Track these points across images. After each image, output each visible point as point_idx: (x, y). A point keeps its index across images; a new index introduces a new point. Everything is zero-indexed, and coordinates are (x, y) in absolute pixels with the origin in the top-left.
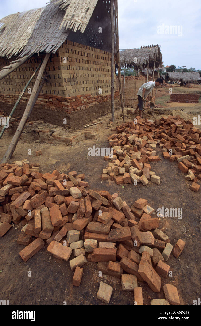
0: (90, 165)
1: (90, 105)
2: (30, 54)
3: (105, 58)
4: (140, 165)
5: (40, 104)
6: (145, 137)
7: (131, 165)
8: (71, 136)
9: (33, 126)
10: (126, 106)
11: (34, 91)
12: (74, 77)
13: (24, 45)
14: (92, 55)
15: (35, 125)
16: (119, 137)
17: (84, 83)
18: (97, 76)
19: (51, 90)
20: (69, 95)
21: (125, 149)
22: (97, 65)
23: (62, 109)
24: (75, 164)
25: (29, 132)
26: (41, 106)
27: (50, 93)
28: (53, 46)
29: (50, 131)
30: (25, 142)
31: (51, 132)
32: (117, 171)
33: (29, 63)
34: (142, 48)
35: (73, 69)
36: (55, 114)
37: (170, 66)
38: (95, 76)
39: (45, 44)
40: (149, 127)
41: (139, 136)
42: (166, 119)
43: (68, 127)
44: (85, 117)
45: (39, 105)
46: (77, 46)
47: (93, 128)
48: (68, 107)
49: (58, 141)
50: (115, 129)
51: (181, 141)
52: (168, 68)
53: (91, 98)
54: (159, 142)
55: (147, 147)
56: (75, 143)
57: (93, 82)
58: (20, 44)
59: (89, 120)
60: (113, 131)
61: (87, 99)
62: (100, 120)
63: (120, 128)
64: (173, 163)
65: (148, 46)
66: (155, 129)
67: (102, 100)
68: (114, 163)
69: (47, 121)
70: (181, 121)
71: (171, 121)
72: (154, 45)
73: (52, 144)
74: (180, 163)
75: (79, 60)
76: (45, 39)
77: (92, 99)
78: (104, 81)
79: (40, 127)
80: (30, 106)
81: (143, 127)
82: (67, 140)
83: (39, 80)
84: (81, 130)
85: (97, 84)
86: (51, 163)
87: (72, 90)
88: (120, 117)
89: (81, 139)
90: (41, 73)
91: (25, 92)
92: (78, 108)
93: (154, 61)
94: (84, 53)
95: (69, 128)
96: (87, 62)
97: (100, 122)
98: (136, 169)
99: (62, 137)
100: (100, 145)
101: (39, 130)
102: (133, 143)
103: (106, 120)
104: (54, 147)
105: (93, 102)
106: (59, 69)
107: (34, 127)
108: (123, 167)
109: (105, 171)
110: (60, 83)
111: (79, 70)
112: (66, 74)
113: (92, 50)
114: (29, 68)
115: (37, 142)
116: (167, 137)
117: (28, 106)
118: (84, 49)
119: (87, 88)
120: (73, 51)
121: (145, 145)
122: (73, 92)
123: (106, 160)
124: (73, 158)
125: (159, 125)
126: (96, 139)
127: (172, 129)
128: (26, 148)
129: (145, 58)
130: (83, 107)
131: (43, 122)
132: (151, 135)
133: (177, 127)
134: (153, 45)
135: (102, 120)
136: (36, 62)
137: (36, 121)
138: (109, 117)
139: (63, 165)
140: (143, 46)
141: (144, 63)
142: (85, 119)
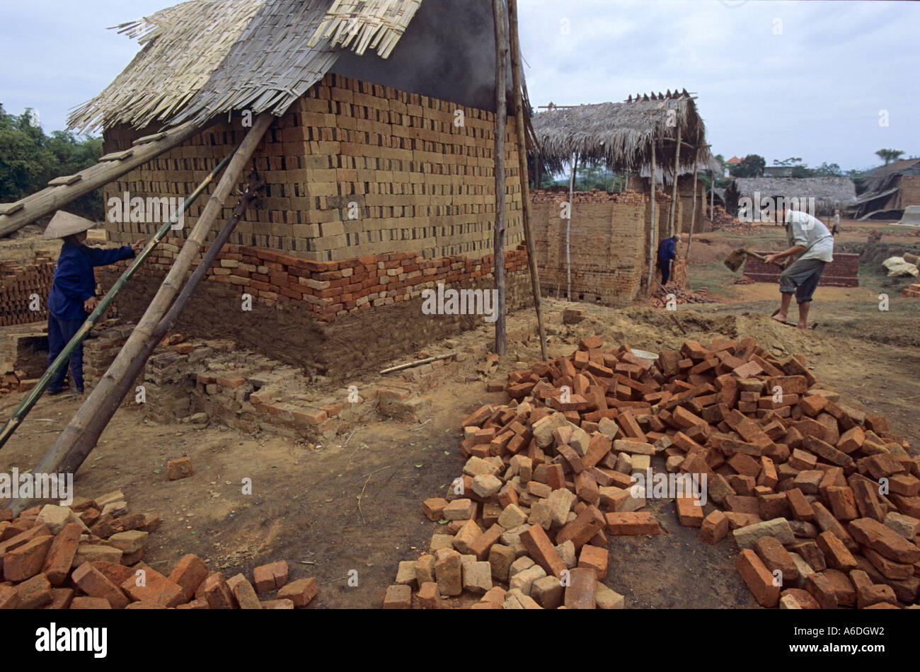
0: (359, 533)
1: (414, 290)
2: (202, 117)
3: (482, 131)
4: (560, 556)
5: (227, 280)
6: (608, 426)
7: (519, 548)
8: (317, 407)
9: (189, 360)
10: (577, 295)
11: (195, 238)
12: (353, 192)
13: (194, 88)
14: (429, 122)
15: (200, 356)
16: (504, 418)
17: (395, 214)
18: (448, 189)
19: (269, 233)
20: (330, 256)
21: (516, 472)
22: (449, 155)
23: (299, 303)
24: (301, 529)
25: (170, 381)
26: (231, 289)
27: (264, 242)
28: (280, 92)
29: (246, 380)
30: (152, 418)
31: (251, 387)
32: (455, 578)
33: (205, 143)
34: (633, 101)
35: (354, 167)
36: (273, 319)
37: (745, 157)
38: (438, 191)
39: (258, 85)
40: (630, 381)
41: (583, 419)
42: (700, 353)
43: (318, 369)
44: (389, 336)
45: (224, 284)
46: (374, 94)
47: (416, 376)
48: (321, 297)
49: (269, 421)
50: (500, 384)
51: (757, 448)
52: (739, 165)
53: (419, 267)
54: (666, 445)
55: (609, 468)
56: (329, 434)
57: (431, 211)
58: (185, 85)
59: (406, 344)
60: (492, 391)
61: (401, 270)
62: (449, 347)
63: (521, 382)
64: (715, 551)
65: (653, 94)
66: (658, 390)
67: (465, 272)
68: (455, 534)
69: (248, 344)
70: (762, 364)
71: (720, 361)
72: (672, 92)
73: (248, 431)
74: (744, 556)
75: (380, 136)
76: (261, 72)
77: (422, 270)
78: (476, 207)
79: (217, 363)
80: (172, 288)
81: (608, 382)
82: (301, 421)
83: (220, 199)
84: (367, 383)
85: (446, 218)
86: (209, 517)
87: (344, 236)
88: (532, 337)
89: (361, 417)
90: (231, 178)
91: (160, 239)
92: (364, 301)
93: (676, 143)
94: (401, 115)
95: (322, 372)
96: (408, 144)
97: (448, 353)
98: (539, 570)
99: (285, 407)
100: (425, 449)
101: (207, 375)
102: (551, 450)
103: (474, 347)
104: (251, 445)
105: (426, 279)
106: (300, 167)
107: (193, 364)
108: (484, 556)
109: (405, 572)
110: (299, 212)
111: (378, 168)
112: (324, 184)
113: (430, 106)
114: (205, 159)
115: (195, 422)
116: (700, 427)
117: (164, 289)
118: (399, 102)
119: (406, 231)
120: (356, 109)
121: (604, 459)
122: (349, 244)
123: (430, 516)
124: (304, 497)
125: (672, 372)
126: (419, 422)
127: (720, 394)
128: (144, 443)
129: (642, 132)
130: (382, 299)
131: (231, 344)
132: (633, 415)
133: (740, 388)
134: (669, 92)
135: (459, 345)
136: (229, 141)
137: (209, 343)
138: (488, 335)
139: (251, 528)
140: (634, 97)
141: (637, 150)
142: (389, 341)
